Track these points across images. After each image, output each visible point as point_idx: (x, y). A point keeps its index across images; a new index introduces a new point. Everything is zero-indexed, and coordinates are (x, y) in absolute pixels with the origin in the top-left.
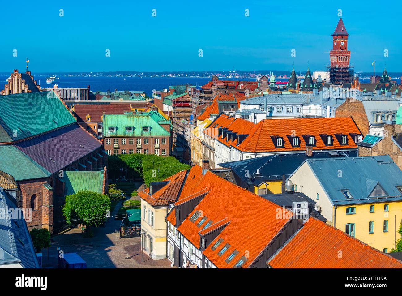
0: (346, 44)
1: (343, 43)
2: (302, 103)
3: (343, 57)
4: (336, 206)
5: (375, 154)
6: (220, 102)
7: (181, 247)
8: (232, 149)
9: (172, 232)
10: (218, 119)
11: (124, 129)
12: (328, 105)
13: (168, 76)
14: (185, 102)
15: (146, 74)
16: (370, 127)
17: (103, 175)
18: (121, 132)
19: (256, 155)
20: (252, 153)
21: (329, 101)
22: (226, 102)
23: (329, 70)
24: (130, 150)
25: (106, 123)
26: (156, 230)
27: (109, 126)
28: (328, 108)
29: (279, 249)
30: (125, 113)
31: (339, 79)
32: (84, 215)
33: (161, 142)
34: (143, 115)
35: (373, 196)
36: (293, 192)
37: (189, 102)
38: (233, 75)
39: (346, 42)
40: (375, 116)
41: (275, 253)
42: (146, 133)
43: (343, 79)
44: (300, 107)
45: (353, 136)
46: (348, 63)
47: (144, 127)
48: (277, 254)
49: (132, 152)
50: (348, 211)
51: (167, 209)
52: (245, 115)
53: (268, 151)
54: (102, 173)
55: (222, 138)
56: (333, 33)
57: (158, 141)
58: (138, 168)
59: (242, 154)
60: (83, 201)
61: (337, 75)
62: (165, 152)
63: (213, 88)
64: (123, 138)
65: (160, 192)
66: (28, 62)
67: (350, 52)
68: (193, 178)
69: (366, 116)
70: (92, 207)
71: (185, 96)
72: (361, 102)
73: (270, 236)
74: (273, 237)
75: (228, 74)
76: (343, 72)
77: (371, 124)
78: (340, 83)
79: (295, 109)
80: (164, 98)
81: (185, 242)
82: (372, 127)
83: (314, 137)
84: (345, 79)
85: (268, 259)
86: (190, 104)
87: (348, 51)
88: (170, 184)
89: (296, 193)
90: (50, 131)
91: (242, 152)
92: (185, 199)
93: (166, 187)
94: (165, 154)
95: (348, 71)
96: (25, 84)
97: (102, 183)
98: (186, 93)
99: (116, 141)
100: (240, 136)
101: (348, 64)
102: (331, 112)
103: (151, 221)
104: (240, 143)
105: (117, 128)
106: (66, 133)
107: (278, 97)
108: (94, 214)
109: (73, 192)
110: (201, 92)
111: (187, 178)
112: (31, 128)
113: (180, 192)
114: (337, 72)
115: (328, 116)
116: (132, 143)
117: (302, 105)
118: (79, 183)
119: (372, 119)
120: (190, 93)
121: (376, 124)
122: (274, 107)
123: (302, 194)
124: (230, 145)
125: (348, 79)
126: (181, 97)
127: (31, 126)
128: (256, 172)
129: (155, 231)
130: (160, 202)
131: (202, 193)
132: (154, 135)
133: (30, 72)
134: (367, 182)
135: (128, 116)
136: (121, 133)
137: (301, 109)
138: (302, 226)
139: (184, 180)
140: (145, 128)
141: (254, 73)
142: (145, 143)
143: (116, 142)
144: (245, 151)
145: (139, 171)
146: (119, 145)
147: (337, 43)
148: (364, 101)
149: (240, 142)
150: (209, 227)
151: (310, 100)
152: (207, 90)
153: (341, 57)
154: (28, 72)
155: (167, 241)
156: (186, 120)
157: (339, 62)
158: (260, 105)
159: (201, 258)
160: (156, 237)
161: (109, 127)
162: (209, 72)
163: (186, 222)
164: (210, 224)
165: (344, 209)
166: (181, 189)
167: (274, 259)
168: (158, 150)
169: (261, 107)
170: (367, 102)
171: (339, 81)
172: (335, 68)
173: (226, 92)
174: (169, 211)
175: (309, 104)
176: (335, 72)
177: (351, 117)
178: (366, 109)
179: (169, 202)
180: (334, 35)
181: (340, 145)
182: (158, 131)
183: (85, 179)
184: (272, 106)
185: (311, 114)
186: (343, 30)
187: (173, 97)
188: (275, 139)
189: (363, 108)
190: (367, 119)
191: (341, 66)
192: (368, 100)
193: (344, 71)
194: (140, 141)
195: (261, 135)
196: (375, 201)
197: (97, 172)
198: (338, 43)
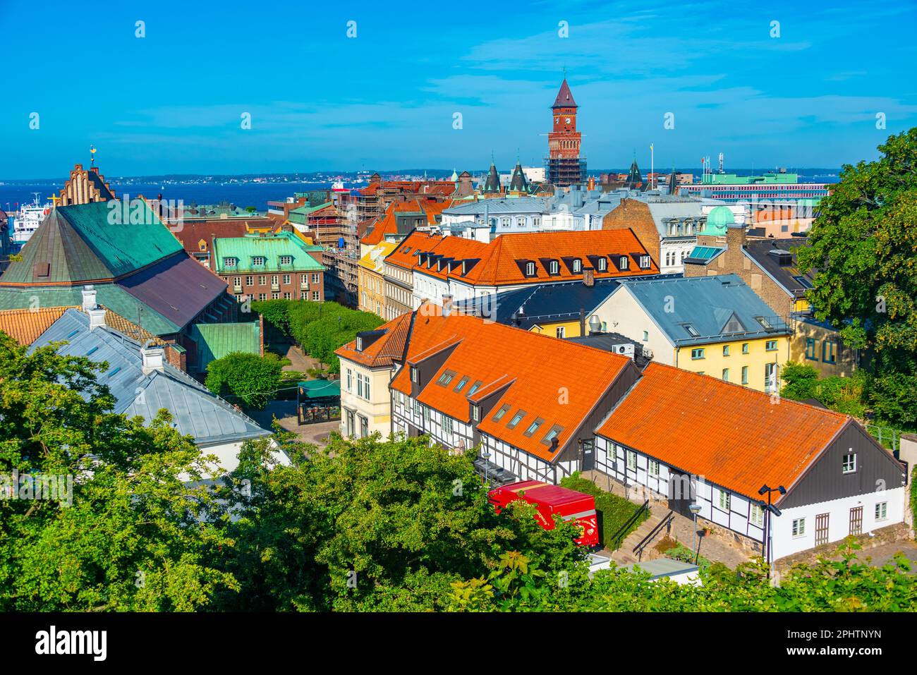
0: (574, 120)
1: (569, 119)
2: (541, 211)
3: (570, 142)
4: (679, 347)
5: (712, 273)
6: (398, 214)
7: (424, 428)
8: (452, 283)
9: (402, 405)
10: (408, 239)
11: (250, 261)
12: (586, 213)
13: (255, 181)
14: (328, 218)
15: (218, 178)
16: (662, 243)
17: (258, 328)
18: (245, 265)
19: (497, 290)
20: (491, 286)
21: (585, 206)
22: (408, 213)
23: (547, 163)
24: (261, 295)
25: (219, 252)
26: (375, 404)
27: (224, 256)
28: (587, 217)
29: (610, 410)
30: (246, 236)
31: (565, 177)
32: (243, 390)
33: (311, 280)
34: (278, 237)
35: (726, 331)
36: (602, 334)
37: (335, 218)
38: (363, 178)
39: (574, 118)
40: (669, 225)
41: (605, 416)
42: (286, 267)
43: (571, 177)
44: (537, 217)
45: (636, 258)
46: (578, 151)
47: (281, 257)
48: (608, 418)
49: (264, 298)
50: (694, 354)
51: (391, 372)
52: (456, 231)
53: (513, 282)
54: (258, 325)
55: (427, 268)
56: (552, 103)
57: (305, 279)
58: (280, 322)
59: (475, 289)
60: (241, 368)
61: (560, 170)
62: (317, 296)
63: (380, 192)
64: (248, 276)
65: (377, 346)
66: (94, 151)
67: (579, 134)
68: (427, 323)
69: (654, 226)
70: (255, 377)
71: (328, 209)
72: (646, 206)
73: (595, 392)
74: (602, 394)
75: (355, 176)
76: (570, 167)
77: (663, 238)
78: (566, 184)
79: (530, 220)
80: (289, 213)
81: (433, 417)
82: (664, 243)
83: (581, 260)
84: (573, 177)
85: (596, 427)
86: (337, 220)
87: (577, 132)
88: (389, 334)
89: (606, 333)
90: (154, 262)
91: (474, 285)
92: (426, 354)
93: (384, 338)
94: (317, 299)
95: (578, 164)
96: (95, 188)
97: (258, 342)
98: (330, 203)
99: (237, 280)
100: (467, 261)
101: (578, 153)
102: (592, 223)
103: (365, 392)
104: (466, 272)
105: (238, 260)
106: (175, 267)
107: (502, 202)
108: (259, 388)
109: (213, 358)
110: (360, 199)
111: (415, 324)
112: (130, 257)
113: (407, 346)
114: (561, 167)
115: (587, 229)
116: (264, 283)
117: (541, 214)
118: (220, 342)
119: (664, 231)
120: (336, 203)
121: (671, 238)
122: (499, 218)
123: (617, 335)
124: (448, 277)
125: (578, 176)
126: (322, 210)
127: (130, 254)
128: (519, 311)
129: (372, 406)
130: (380, 360)
131: (451, 343)
132: (299, 269)
133: (98, 168)
134: (715, 312)
135: (254, 240)
136: (244, 268)
137: (538, 220)
138: (641, 376)
139: (411, 327)
140: (283, 258)
141: (398, 175)
142: (285, 283)
143: (237, 283)
144: (478, 283)
145: (282, 328)
146: (242, 287)
147: (560, 120)
148: (651, 202)
149: (468, 269)
150: (477, 392)
151: (553, 205)
152: (370, 197)
153: (566, 142)
154: (93, 168)
155: (392, 421)
156: (331, 246)
157: (564, 151)
158: (477, 216)
159: (472, 437)
160: (375, 416)
161: (225, 259)
162: (322, 174)
163: (429, 387)
164: (479, 387)
165: (688, 351)
166: (408, 340)
167: (605, 425)
168: (306, 294)
169: (479, 219)
170: (654, 204)
171: (565, 180)
172: (558, 160)
173: (405, 198)
174: (393, 374)
175: (552, 212)
176: (558, 166)
177: (630, 229)
178: (654, 215)
179: (394, 361)
180: (554, 108)
181: (618, 271)
182: (306, 262)
183: (230, 336)
184: (494, 217)
185: (556, 228)
186: (568, 99)
187: (306, 210)
188: (522, 265)
189: (650, 214)
190: (656, 231)
191: (567, 157)
192: (656, 202)
193: (571, 164)
194: (276, 280)
195: (502, 259)
196: (730, 339)
197: (249, 324)
198: (562, 120)
